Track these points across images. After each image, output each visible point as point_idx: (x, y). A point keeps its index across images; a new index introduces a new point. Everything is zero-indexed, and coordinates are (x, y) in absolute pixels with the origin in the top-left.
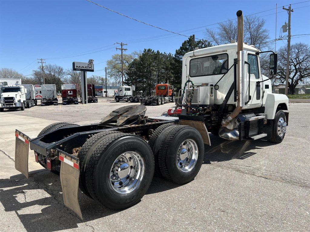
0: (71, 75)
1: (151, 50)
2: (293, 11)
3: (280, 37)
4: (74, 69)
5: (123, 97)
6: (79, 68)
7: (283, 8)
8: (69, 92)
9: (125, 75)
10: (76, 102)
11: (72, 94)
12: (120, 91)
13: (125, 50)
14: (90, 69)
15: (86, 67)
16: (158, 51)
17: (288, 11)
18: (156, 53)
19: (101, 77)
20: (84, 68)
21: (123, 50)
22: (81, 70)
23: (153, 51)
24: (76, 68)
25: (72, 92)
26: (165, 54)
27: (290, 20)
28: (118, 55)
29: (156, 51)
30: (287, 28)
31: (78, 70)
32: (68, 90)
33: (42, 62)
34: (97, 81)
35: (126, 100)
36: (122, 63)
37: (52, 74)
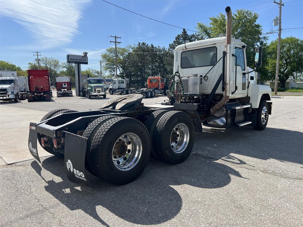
0: (67, 69)
1: (146, 44)
2: (283, 5)
3: (271, 31)
4: (69, 62)
5: (116, 89)
6: (73, 61)
7: (274, 2)
8: (63, 84)
9: (120, 68)
10: (70, 94)
11: (66, 86)
12: (114, 84)
13: (119, 43)
14: (84, 61)
15: (80, 60)
16: (152, 44)
17: (279, 5)
18: (150, 47)
19: (96, 70)
20: (78, 60)
21: (117, 43)
22: (75, 63)
23: (148, 45)
24: (70, 60)
25: (66, 84)
26: (159, 47)
27: (281, 14)
28: (112, 48)
29: (150, 45)
30: (278, 22)
31: (72, 62)
32: (63, 83)
33: (37, 55)
34: (92, 74)
35: (120, 93)
36: (117, 56)
37: (48, 66)
